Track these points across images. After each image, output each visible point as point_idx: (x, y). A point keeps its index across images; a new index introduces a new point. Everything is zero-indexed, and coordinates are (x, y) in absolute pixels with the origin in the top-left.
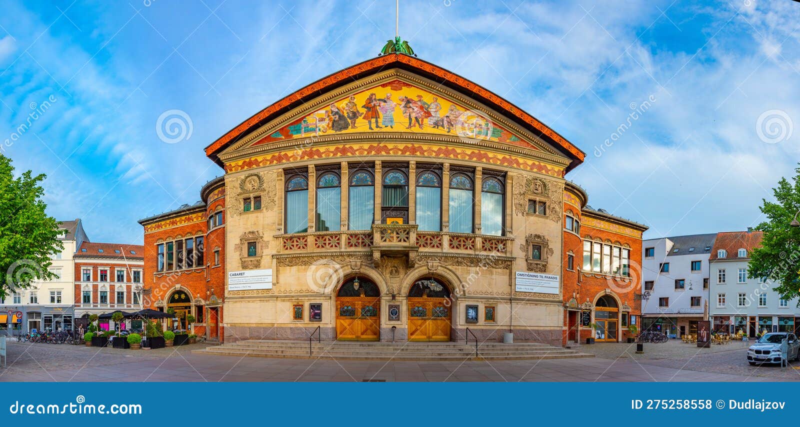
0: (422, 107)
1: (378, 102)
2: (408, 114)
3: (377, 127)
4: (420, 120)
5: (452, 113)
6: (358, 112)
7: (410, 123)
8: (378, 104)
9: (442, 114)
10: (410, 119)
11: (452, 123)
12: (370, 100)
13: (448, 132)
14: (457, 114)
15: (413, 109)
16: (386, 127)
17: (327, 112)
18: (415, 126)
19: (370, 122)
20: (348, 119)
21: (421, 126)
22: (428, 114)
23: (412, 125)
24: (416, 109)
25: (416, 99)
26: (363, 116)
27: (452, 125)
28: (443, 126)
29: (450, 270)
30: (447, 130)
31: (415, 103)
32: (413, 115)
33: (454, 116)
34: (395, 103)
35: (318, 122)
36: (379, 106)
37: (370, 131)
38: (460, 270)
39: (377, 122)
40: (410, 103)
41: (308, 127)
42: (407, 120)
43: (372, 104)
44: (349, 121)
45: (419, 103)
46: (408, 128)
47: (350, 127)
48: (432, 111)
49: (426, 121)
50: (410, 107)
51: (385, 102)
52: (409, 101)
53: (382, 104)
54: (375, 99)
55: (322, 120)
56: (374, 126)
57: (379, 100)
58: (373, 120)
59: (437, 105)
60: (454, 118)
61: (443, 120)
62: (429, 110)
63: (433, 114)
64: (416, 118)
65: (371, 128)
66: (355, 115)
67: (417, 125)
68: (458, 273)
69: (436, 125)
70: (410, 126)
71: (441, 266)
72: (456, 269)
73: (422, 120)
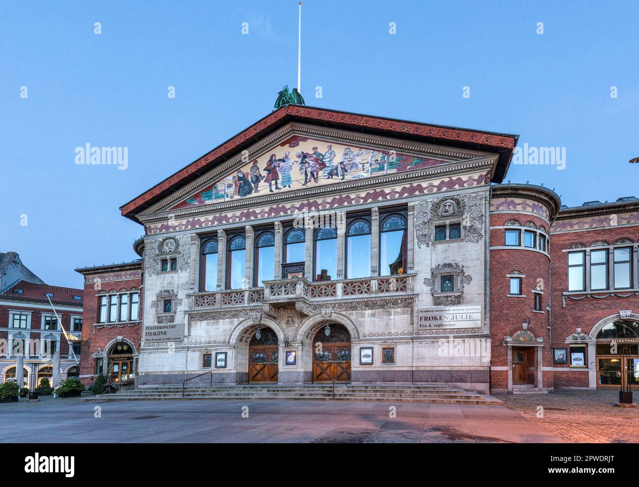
0: (317, 160)
1: (277, 162)
2: (304, 170)
3: (277, 188)
4: (315, 173)
5: (346, 157)
6: (260, 175)
7: (306, 179)
8: (278, 165)
9: (336, 161)
10: (306, 175)
11: (346, 168)
12: (271, 161)
13: (342, 179)
14: (351, 156)
15: (309, 163)
16: (284, 187)
17: (234, 177)
18: (310, 181)
19: (270, 185)
20: (252, 184)
21: (316, 179)
22: (323, 165)
23: (308, 181)
24: (311, 163)
25: (311, 152)
26: (264, 179)
27: (346, 171)
28: (337, 175)
29: (344, 316)
30: (342, 177)
31: (311, 157)
32: (309, 170)
33: (349, 159)
34: (292, 161)
35: (226, 189)
36: (279, 166)
37: (271, 193)
38: (354, 315)
39: (276, 183)
40: (306, 157)
41: (218, 193)
42: (303, 176)
43: (273, 165)
44: (253, 185)
45: (314, 156)
46: (304, 185)
47: (253, 192)
48: (326, 160)
49: (321, 173)
50: (306, 162)
51: (284, 161)
52: (304, 156)
53: (282, 164)
54: (275, 160)
55: (230, 186)
56: (273, 188)
57: (279, 160)
58: (273, 182)
59: (331, 154)
60: (348, 163)
61: (337, 168)
62: (324, 160)
63: (327, 165)
64: (312, 173)
65: (271, 191)
66: (258, 179)
67: (312, 179)
68: (353, 318)
69: (331, 175)
70: (306, 182)
71: (335, 313)
72: (350, 314)
73: (317, 174)
